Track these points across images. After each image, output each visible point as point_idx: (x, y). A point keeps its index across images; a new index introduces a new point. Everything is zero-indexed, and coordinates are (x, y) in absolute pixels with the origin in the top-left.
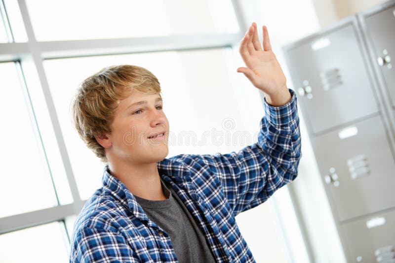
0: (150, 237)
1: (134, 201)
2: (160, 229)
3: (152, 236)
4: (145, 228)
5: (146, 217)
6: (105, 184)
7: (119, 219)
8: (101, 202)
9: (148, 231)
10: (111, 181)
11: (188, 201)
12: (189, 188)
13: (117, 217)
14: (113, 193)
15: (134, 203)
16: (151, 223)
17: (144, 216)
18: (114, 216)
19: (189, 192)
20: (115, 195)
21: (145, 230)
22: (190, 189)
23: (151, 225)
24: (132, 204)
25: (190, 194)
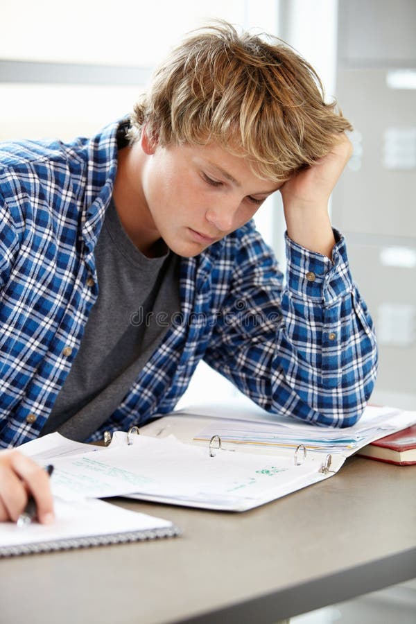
0: (67, 272)
1: (103, 207)
2: (95, 277)
3: (71, 275)
5: (93, 244)
6: (97, 140)
7: (44, 209)
8: (51, 159)
9: (71, 262)
10: (107, 146)
11: (188, 281)
12: (204, 265)
13: (45, 203)
14: (91, 163)
15: (100, 211)
16: (90, 257)
18: (42, 196)
19: (199, 271)
20: (91, 169)
21: (69, 256)
22: (204, 269)
23: (87, 261)
25: (198, 276)
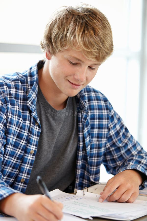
0: (27, 122)
1: (34, 94)
3: (29, 122)
4: (28, 114)
6: (31, 69)
7: (12, 98)
9: (28, 117)
10: (34, 70)
14: (29, 78)
15: (33, 96)
16: (34, 114)
17: (33, 107)
18: (10, 94)
24: (31, 95)
